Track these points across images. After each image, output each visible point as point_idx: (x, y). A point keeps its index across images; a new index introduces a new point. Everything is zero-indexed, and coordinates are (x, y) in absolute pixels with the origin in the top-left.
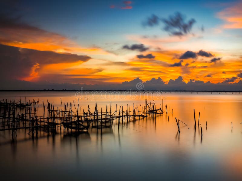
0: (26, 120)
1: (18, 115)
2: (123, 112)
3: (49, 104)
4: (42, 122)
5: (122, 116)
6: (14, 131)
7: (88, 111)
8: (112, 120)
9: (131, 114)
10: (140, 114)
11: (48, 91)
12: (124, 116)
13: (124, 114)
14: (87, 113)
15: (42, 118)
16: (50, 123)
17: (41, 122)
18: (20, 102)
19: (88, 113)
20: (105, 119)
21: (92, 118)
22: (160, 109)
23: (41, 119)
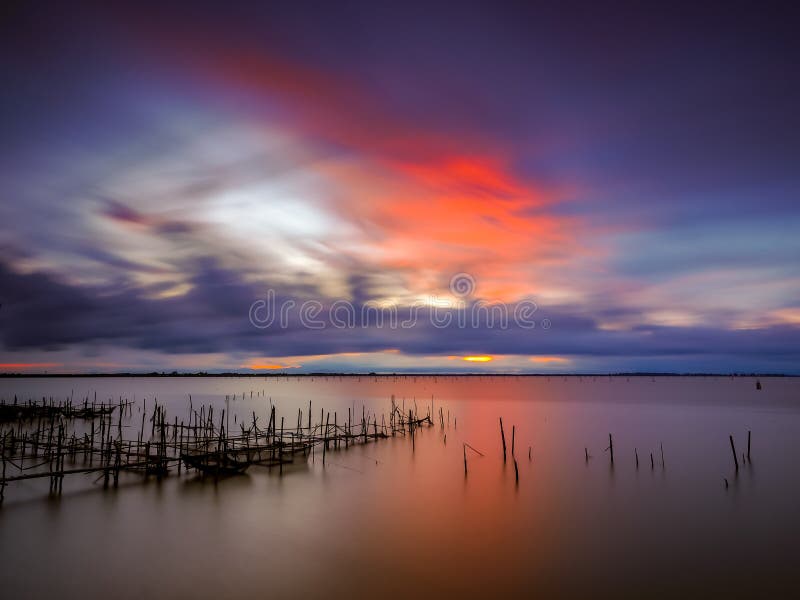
0: (93, 450)
1: (74, 439)
2: (336, 426)
3: (158, 409)
4: (133, 455)
5: (335, 438)
6: (56, 479)
7: (252, 425)
8: (310, 446)
9: (357, 431)
10: (379, 432)
11: (163, 375)
12: (341, 437)
13: (339, 432)
14: (249, 432)
15: (132, 444)
16: (153, 457)
17: (129, 454)
18: (86, 404)
19: (254, 430)
20: (292, 444)
21: (262, 442)
22: (428, 418)
23: (130, 446)
